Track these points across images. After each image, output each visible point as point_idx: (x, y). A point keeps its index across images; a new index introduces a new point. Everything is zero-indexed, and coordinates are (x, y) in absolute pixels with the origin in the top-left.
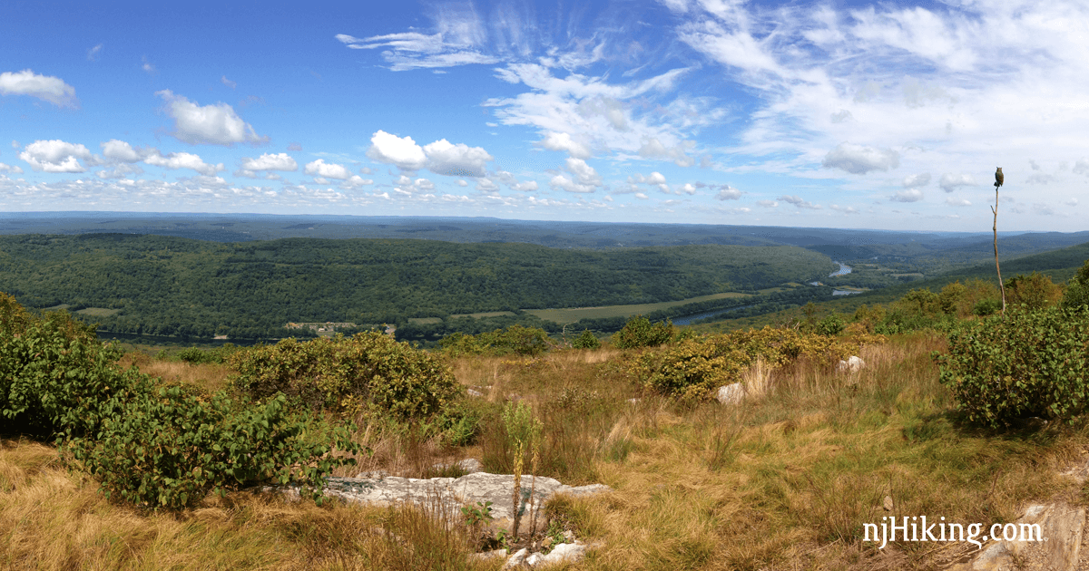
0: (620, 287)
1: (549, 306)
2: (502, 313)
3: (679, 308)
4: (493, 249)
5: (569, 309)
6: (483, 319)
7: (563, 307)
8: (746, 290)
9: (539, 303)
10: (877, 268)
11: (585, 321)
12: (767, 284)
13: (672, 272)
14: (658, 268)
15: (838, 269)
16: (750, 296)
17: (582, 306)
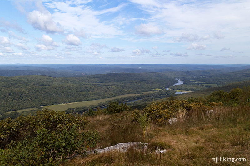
0: (84, 93)
1: (53, 104)
2: (32, 109)
3: (110, 101)
4: (26, 78)
5: (63, 104)
6: (22, 112)
7: (60, 103)
8: (137, 92)
9: (49, 103)
10: (195, 82)
11: (70, 109)
12: (146, 90)
13: (106, 85)
14: (100, 84)
15: (178, 82)
16: (139, 95)
17: (69, 102)
